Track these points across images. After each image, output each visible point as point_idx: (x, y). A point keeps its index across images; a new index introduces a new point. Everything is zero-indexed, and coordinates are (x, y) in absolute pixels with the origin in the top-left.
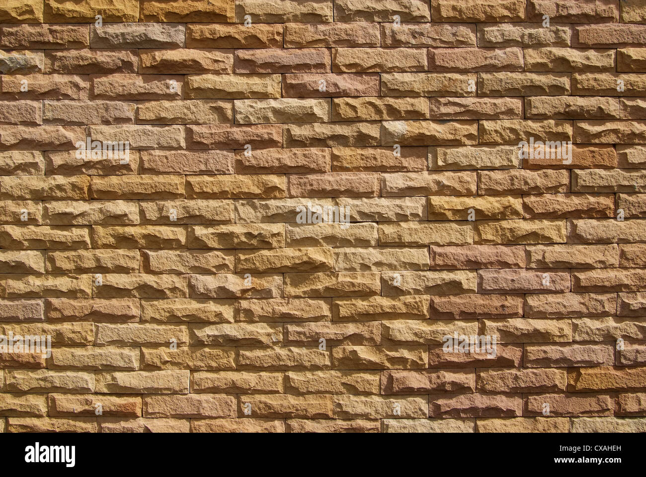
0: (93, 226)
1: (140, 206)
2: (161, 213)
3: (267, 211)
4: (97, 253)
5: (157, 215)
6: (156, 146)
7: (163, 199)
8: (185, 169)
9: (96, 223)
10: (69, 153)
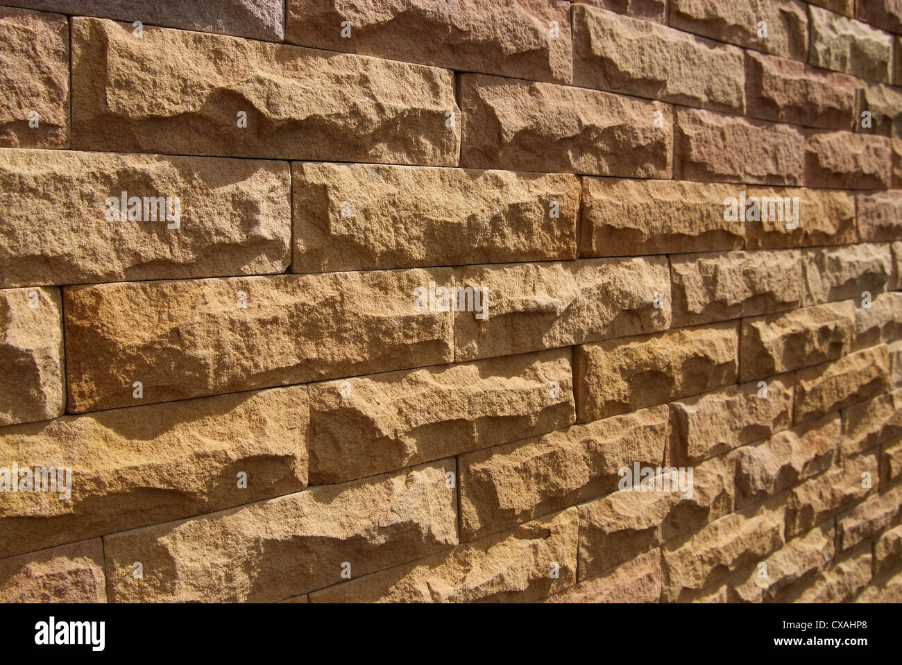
0: (586, 348)
1: (673, 272)
2: (711, 293)
3: (838, 274)
4: (593, 437)
5: (703, 300)
6: (704, 98)
7: (711, 252)
8: (749, 169)
9: (594, 338)
10: (533, 91)
